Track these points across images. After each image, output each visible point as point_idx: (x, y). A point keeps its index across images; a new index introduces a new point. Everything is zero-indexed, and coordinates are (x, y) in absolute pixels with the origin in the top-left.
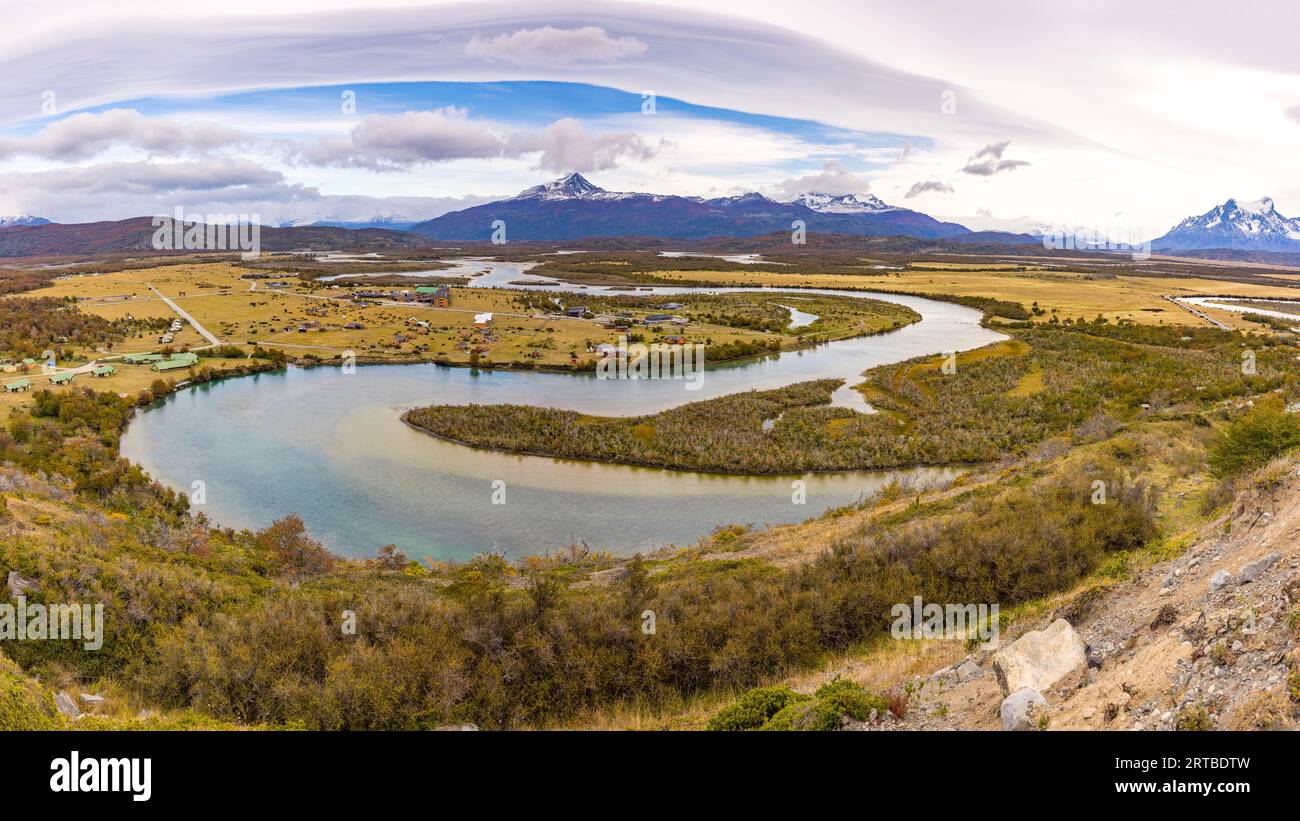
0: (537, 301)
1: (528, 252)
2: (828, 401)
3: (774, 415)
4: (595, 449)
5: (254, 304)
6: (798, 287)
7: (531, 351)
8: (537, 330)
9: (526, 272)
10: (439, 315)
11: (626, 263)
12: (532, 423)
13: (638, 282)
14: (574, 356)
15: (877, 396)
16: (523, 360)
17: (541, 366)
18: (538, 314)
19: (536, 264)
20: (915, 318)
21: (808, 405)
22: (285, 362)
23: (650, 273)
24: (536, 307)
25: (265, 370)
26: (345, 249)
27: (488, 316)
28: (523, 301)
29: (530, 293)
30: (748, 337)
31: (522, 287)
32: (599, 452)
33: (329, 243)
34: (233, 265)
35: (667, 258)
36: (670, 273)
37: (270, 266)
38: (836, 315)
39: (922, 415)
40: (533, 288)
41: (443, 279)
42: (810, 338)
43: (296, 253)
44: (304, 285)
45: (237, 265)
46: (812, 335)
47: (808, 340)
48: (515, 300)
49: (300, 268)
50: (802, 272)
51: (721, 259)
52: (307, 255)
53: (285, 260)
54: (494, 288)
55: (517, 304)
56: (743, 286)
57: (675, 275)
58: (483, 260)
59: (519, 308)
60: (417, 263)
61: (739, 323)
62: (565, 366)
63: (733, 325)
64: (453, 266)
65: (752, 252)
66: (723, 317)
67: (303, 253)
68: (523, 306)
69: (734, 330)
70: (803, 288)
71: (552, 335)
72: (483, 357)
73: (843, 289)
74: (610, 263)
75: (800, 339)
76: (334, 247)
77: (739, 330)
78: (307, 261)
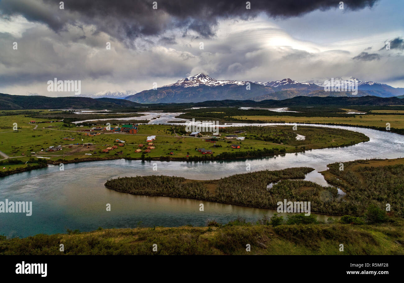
0: (178, 130)
1: (179, 108)
2: (304, 178)
3: (274, 182)
4: (188, 193)
5: (34, 136)
6: (303, 123)
7: (169, 152)
8: (175, 143)
9: (176, 117)
10: (131, 137)
11: (223, 113)
12: (163, 183)
13: (227, 121)
14: (188, 153)
15: (331, 177)
16: (165, 156)
17: (173, 158)
18: (177, 135)
19: (182, 113)
20: (365, 139)
21: (292, 178)
22: (46, 164)
23: (233, 117)
24: (176, 132)
25: (35, 168)
26: (91, 108)
27: (153, 137)
28: (172, 130)
29: (176, 126)
30: (270, 146)
31: (172, 124)
32: (189, 195)
33: (82, 105)
34: (26, 117)
35: (242, 110)
36: (242, 117)
37: (47, 116)
38: (320, 137)
39: (354, 190)
40: (178, 124)
41: (136, 121)
42: (302, 147)
43: (64, 110)
44: (66, 126)
45: (28, 116)
46: (303, 146)
47: (300, 148)
48: (168, 130)
49: (64, 117)
50: (307, 116)
51: (268, 110)
52: (70, 111)
53: (57, 114)
54: (159, 125)
55: (168, 132)
56: (275, 122)
57: (244, 118)
58: (157, 112)
59: (169, 133)
60: (125, 114)
61: (268, 139)
62: (183, 158)
63: (265, 140)
64: (143, 115)
65: (284, 107)
66: (261, 136)
67: (68, 110)
68: (170, 132)
69: (265, 143)
70: (306, 123)
71: (181, 145)
72: (147, 155)
73: (327, 124)
74: (216, 112)
75: (296, 148)
76: (85, 108)
77: (268, 143)
78: (69, 114)
